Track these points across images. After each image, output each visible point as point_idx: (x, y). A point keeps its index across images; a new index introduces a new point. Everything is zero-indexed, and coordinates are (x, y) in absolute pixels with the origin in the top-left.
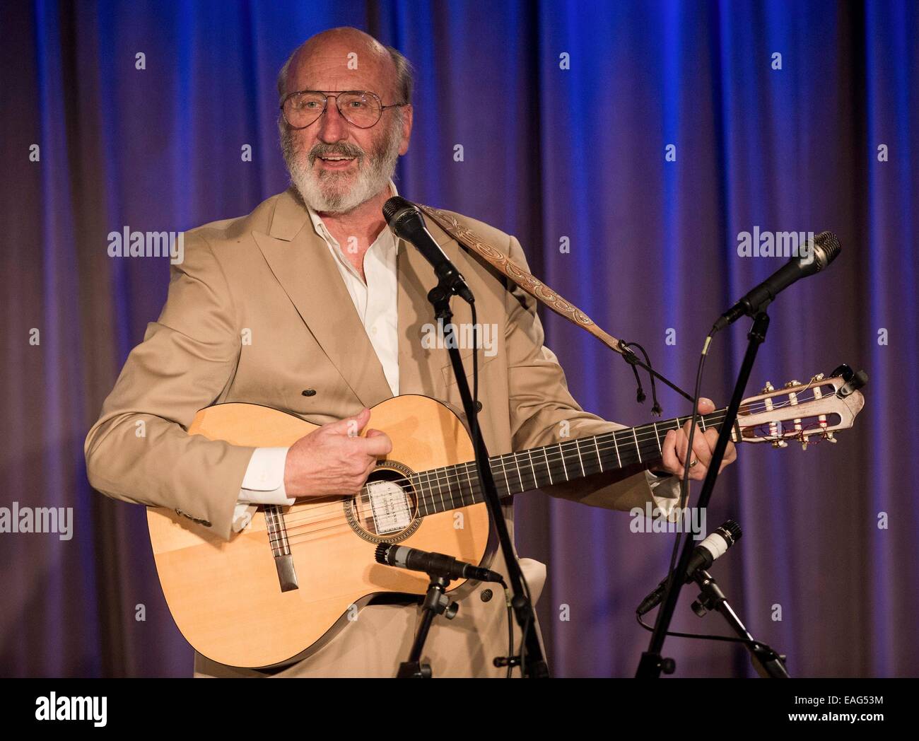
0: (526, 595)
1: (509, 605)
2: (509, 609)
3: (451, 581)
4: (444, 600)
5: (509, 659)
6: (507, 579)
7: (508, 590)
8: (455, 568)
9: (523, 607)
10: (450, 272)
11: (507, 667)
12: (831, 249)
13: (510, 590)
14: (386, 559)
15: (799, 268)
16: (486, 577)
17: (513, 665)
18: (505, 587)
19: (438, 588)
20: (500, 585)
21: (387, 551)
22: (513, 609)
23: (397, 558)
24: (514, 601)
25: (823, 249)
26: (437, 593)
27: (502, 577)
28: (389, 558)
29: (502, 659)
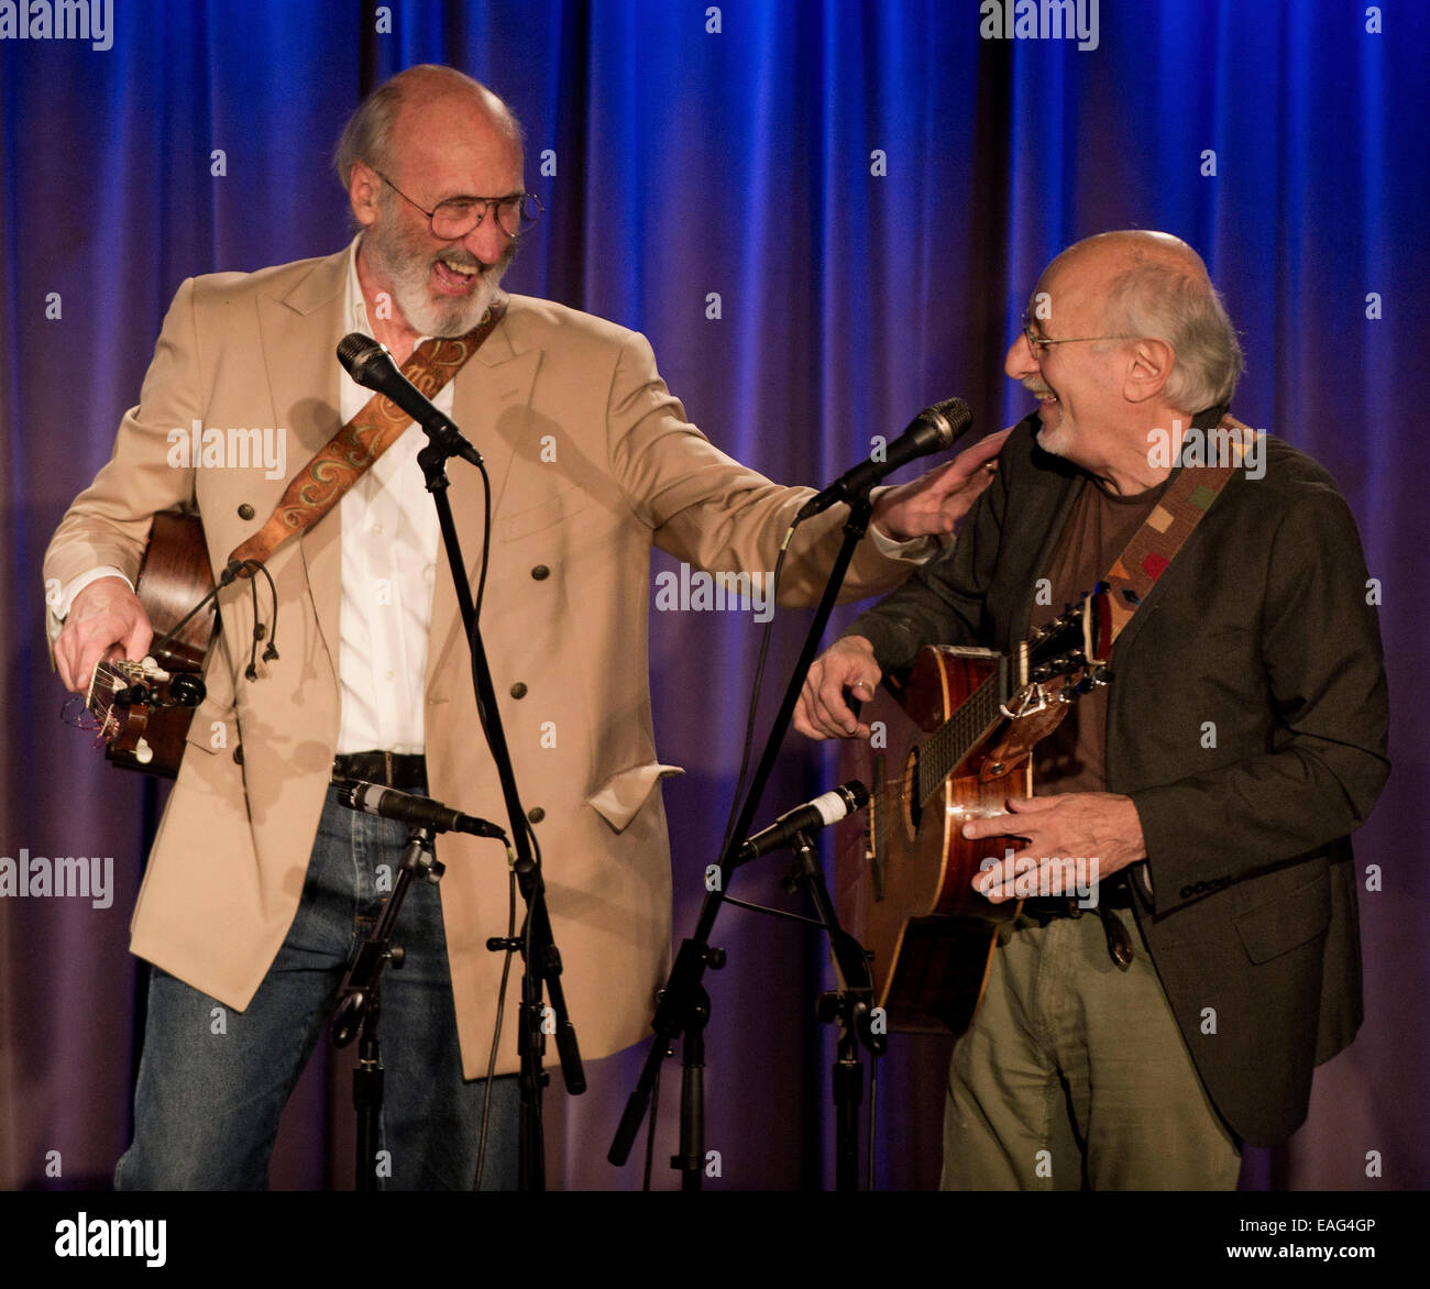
0: (534, 857)
1: (512, 869)
2: (512, 874)
3: (437, 834)
4: (426, 858)
5: (509, 941)
6: (510, 836)
7: (510, 849)
8: (443, 817)
9: (529, 874)
10: (444, 428)
11: (505, 951)
12: (958, 422)
13: (513, 850)
14: (352, 801)
15: (915, 444)
16: (483, 831)
17: (514, 949)
18: (508, 845)
19: (418, 842)
20: (501, 842)
21: (355, 791)
22: (516, 876)
23: (366, 801)
24: (517, 865)
25: (948, 421)
26: (418, 849)
27: (504, 832)
28: (356, 801)
29: (498, 940)
